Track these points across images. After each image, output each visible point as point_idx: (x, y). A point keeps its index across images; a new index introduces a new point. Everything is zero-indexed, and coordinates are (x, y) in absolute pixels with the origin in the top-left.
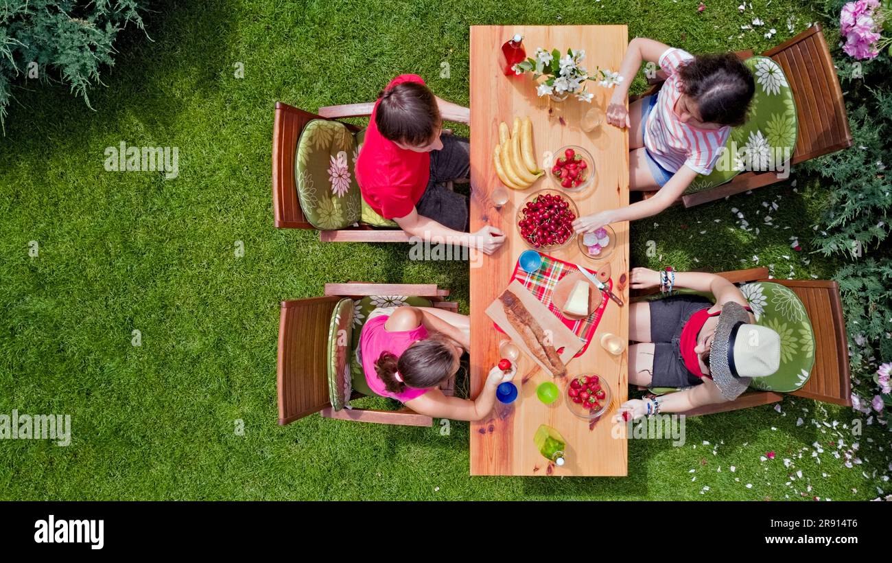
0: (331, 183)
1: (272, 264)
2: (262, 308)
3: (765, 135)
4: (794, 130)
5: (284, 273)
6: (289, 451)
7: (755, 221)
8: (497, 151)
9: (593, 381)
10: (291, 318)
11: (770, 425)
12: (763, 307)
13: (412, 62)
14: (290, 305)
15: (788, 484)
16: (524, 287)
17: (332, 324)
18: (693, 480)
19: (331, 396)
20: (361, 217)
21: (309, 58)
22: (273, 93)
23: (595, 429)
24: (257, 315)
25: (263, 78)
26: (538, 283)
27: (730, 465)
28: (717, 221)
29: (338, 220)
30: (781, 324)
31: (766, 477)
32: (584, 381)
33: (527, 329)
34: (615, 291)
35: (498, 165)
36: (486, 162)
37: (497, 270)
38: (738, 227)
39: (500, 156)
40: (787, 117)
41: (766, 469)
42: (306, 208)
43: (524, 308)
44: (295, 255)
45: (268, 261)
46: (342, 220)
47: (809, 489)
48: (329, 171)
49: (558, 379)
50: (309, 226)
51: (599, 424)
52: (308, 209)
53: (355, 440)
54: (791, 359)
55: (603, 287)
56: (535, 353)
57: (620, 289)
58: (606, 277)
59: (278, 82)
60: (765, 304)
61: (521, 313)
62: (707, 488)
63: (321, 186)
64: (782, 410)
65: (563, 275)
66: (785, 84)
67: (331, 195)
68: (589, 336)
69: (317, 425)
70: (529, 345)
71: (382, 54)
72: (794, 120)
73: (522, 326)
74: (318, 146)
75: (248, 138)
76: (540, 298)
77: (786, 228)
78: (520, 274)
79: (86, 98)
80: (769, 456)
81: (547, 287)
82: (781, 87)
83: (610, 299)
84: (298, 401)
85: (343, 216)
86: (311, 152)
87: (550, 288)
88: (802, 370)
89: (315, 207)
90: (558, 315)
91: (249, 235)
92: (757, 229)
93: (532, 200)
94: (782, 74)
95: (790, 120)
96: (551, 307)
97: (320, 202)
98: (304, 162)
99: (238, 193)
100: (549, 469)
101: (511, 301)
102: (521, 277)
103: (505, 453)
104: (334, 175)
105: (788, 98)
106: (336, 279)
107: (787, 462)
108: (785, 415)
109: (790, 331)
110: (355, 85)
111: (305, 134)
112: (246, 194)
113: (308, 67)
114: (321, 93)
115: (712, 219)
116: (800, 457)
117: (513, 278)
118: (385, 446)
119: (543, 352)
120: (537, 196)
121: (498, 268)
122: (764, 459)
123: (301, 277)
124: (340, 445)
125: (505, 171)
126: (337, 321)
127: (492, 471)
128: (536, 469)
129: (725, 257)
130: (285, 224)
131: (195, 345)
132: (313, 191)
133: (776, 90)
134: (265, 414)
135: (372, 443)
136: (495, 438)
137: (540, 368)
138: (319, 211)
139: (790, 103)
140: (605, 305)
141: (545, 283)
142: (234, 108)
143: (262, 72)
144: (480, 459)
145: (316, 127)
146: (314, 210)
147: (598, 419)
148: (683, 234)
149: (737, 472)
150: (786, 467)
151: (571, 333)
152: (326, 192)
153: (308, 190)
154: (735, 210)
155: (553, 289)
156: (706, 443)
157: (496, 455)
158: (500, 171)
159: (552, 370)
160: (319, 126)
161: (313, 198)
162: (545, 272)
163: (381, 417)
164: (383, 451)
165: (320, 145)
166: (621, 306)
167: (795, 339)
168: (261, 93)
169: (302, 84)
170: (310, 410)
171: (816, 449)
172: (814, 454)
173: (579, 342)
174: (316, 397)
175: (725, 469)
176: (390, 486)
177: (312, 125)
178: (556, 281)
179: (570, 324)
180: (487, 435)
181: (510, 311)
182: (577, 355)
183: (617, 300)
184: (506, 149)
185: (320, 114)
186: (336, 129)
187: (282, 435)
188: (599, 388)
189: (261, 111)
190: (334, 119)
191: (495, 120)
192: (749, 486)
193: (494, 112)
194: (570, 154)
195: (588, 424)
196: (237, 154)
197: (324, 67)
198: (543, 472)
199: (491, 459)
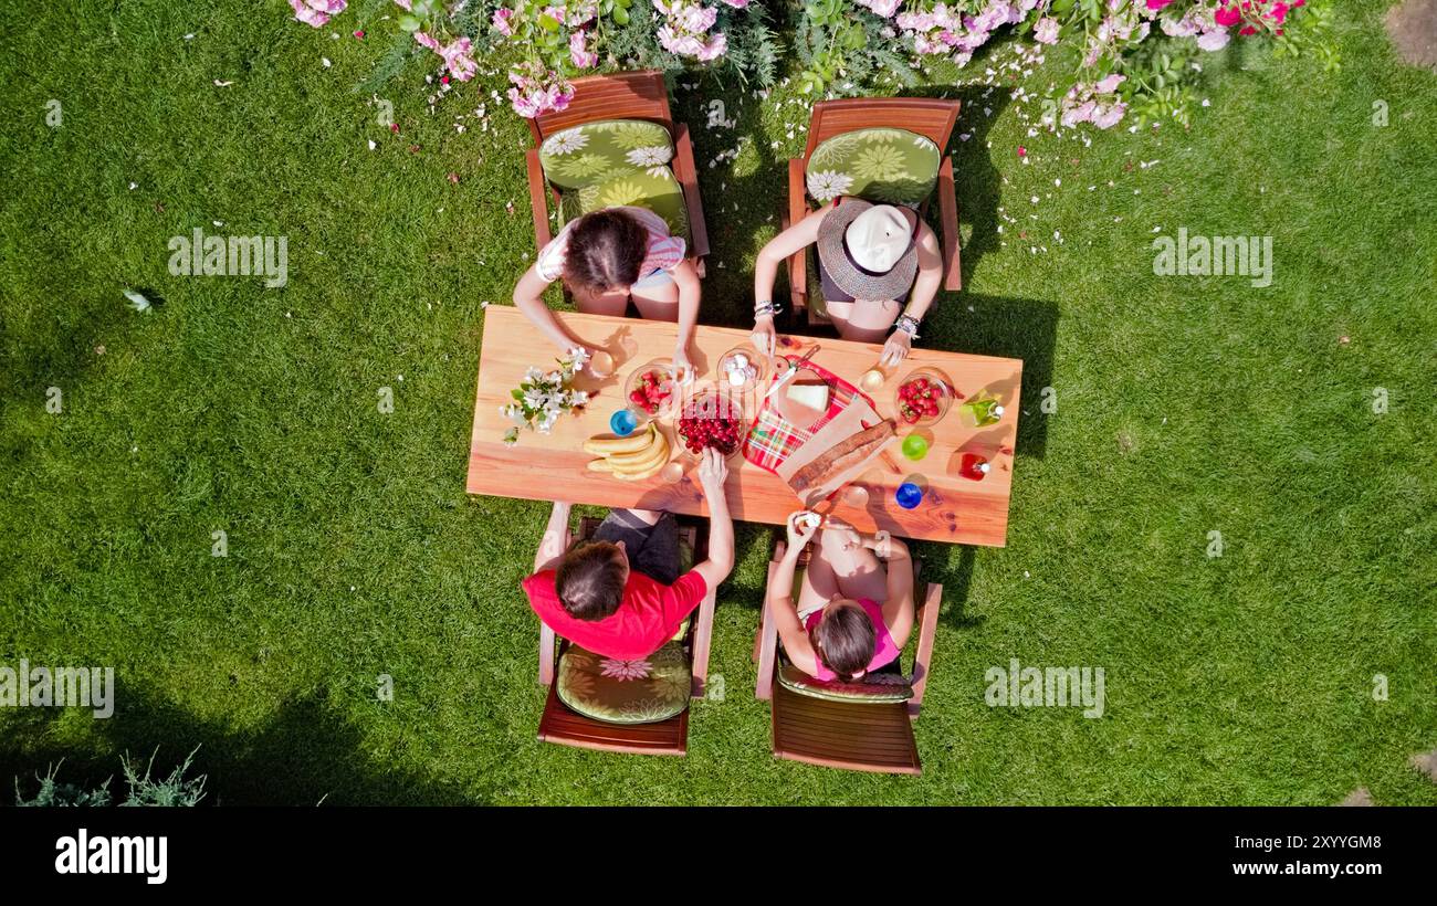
0: (635, 678)
1: (720, 757)
2: (775, 775)
3: (633, 149)
4: (633, 124)
5: (734, 742)
6: (961, 759)
7: (730, 140)
8: (619, 476)
9: (907, 392)
10: (796, 747)
11: (984, 147)
12: (837, 173)
13: (481, 551)
14: (779, 746)
15: (1059, 135)
16: (786, 460)
17: (805, 693)
18: (1045, 250)
19: (892, 702)
20: (678, 642)
21: (461, 682)
22: (501, 733)
23: (962, 392)
24: (784, 782)
25: (480, 743)
26: (784, 442)
27: (1030, 202)
28: (724, 186)
29: (679, 674)
30: (859, 159)
31: (1049, 160)
32: (904, 403)
33: (836, 463)
34: (802, 353)
35: (638, 477)
36: (631, 489)
37: (761, 490)
38: (733, 161)
39: (627, 473)
40: (618, 130)
41: (1039, 159)
42: (666, 714)
43: (810, 465)
44: (713, 727)
45: (716, 761)
46: (681, 668)
48: (621, 680)
49: (898, 431)
50: (686, 712)
51: (957, 386)
52: (666, 711)
53: (955, 673)
54: (901, 153)
55: (794, 369)
56: (865, 455)
57: (799, 346)
58: (783, 362)
59: (487, 725)
60: (833, 172)
61: (817, 469)
62: (1057, 235)
63: (638, 692)
64: (968, 133)
65: (775, 412)
66: (580, 129)
67: (650, 680)
68: (854, 390)
69: (933, 719)
70: (855, 462)
71: (466, 588)
72: (622, 124)
73: (832, 469)
74: (592, 692)
75: (555, 770)
76: (801, 443)
77: (741, 102)
78: (769, 463)
80: (1023, 155)
81: (788, 433)
82: (582, 134)
83: (812, 360)
84: (895, 747)
85: (675, 667)
86: (597, 701)
87: (790, 429)
88: (916, 143)
89: (664, 702)
90: (823, 423)
91: (680, 783)
92: (739, 139)
93: (683, 441)
94: (567, 132)
95: (621, 128)
96: (814, 430)
97: (659, 696)
98: (609, 711)
99: (624, 790)
100: (1006, 452)
101: (802, 480)
102: (774, 462)
103: (981, 503)
104: (625, 673)
105: (596, 128)
106: (749, 675)
107: (1032, 133)
108: (973, 129)
109: (867, 150)
110: (503, 626)
111: (576, 706)
112: (627, 781)
113: (473, 683)
114: (507, 671)
115: (720, 193)
116: (1026, 116)
117: (773, 471)
118: (966, 634)
119: (865, 447)
120: (679, 436)
121: (761, 488)
122: (1026, 161)
123: (741, 720)
124: (960, 693)
125: (646, 470)
126: (802, 687)
127: (1001, 520)
128: (1005, 468)
129: (770, 183)
130: (680, 743)
132: (646, 705)
133: (585, 138)
134: (912, 785)
135: (962, 651)
136: (963, 514)
137: (884, 452)
138: (669, 698)
139: (602, 127)
140: (815, 366)
141: (783, 434)
142: (514, 784)
143: (472, 744)
144: (985, 533)
145: (567, 692)
146: (668, 704)
147: (951, 389)
148: (735, 232)
149: (1038, 194)
150: (1038, 136)
151: (846, 411)
152: (647, 686)
153: (644, 710)
154: (712, 164)
155: (791, 426)
156: (1000, 229)
157: (985, 514)
158: (645, 475)
159: (887, 438)
160: (566, 687)
161: (654, 703)
162: (770, 434)
163: (926, 646)
164: (972, 638)
165: (590, 688)
166: (818, 348)
167: (878, 148)
168: (500, 749)
169: (493, 694)
170: (907, 734)
171: (1019, 96)
172: (1025, 99)
173: (857, 402)
174: (890, 722)
175: (1034, 208)
176: (1018, 634)
177: (565, 695)
178: (782, 421)
179: (836, 411)
180: (960, 523)
181: (813, 482)
182: (872, 405)
183: (811, 354)
184: (620, 468)
185: (549, 682)
186: (569, 665)
187: (940, 765)
188: (914, 384)
189: (521, 750)
190: (556, 667)
191: (583, 474)
192: (1058, 182)
193: (573, 475)
195: (956, 399)
196: (575, 788)
197: (475, 665)
198: (1009, 460)
199: (988, 520)
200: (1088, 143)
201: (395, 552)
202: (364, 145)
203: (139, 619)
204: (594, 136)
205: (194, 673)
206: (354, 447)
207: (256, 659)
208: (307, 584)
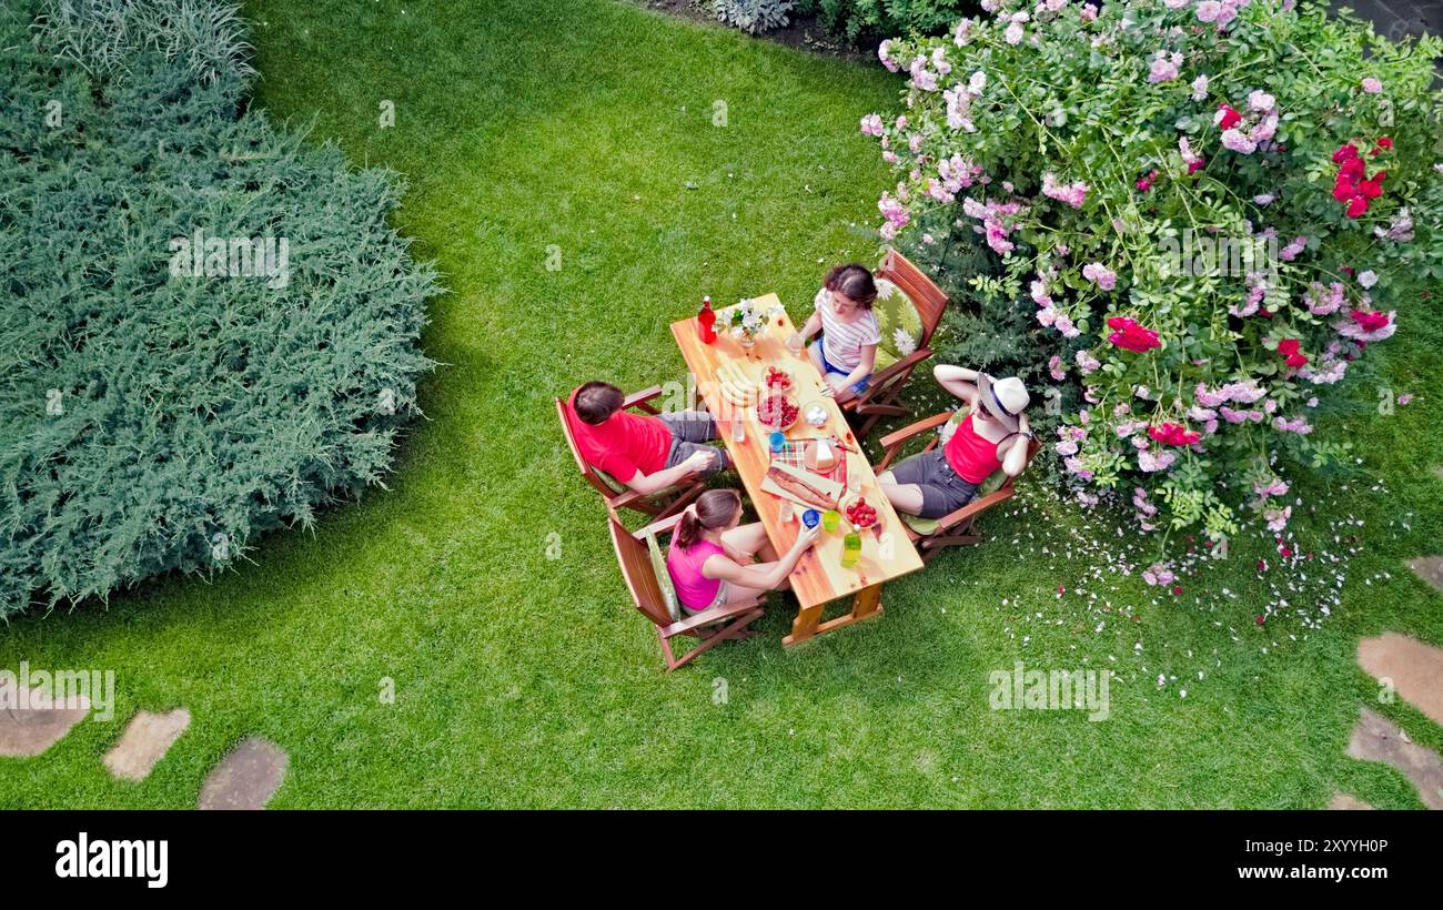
4: (914, 307)
9: (862, 505)
11: (1048, 565)
15: (1090, 608)
16: (781, 463)
18: (1013, 635)
26: (791, 457)
27: (1035, 612)
31: (1069, 611)
32: (855, 507)
33: (797, 485)
34: (848, 446)
37: (757, 459)
40: (905, 305)
43: (787, 475)
47: (1108, 604)
51: (883, 535)
55: (837, 445)
56: (810, 501)
57: (851, 443)
58: (837, 439)
61: (788, 478)
65: (806, 447)
66: (893, 286)
68: (844, 478)
70: (803, 498)
72: (909, 302)
76: (797, 466)
79: (382, 484)
80: (1061, 591)
81: (797, 458)
82: (891, 289)
83: (847, 453)
87: (800, 458)
90: (815, 471)
94: (887, 281)
96: (807, 469)
100: (863, 582)
101: (775, 472)
102: (777, 457)
103: (823, 581)
105: (898, 292)
107: (1079, 591)
116: (1086, 582)
117: (771, 461)
119: (816, 496)
122: (1058, 596)
127: (819, 600)
128: (853, 586)
131: (515, 692)
133: (890, 293)
136: (811, 573)
139: (902, 294)
140: (845, 456)
141: (795, 456)
144: (806, 595)
147: (880, 532)
151: (830, 481)
155: (802, 458)
157: (817, 586)
159: (828, 508)
162: (792, 450)
166: (857, 454)
171: (1094, 571)
173: (839, 485)
178: (803, 453)
179: (827, 476)
180: (803, 575)
181: (777, 480)
182: (842, 495)
183: (851, 451)
188: (869, 507)
192: (1060, 622)
194: (772, 370)
195: (875, 538)
198: (859, 587)
199: (815, 591)
200: (1099, 629)
201: (601, 366)
202: (817, 258)
203: (500, 270)
204: (895, 294)
205: (482, 303)
206: (651, 321)
207: (505, 328)
208: (560, 333)
